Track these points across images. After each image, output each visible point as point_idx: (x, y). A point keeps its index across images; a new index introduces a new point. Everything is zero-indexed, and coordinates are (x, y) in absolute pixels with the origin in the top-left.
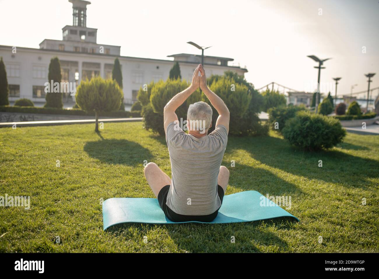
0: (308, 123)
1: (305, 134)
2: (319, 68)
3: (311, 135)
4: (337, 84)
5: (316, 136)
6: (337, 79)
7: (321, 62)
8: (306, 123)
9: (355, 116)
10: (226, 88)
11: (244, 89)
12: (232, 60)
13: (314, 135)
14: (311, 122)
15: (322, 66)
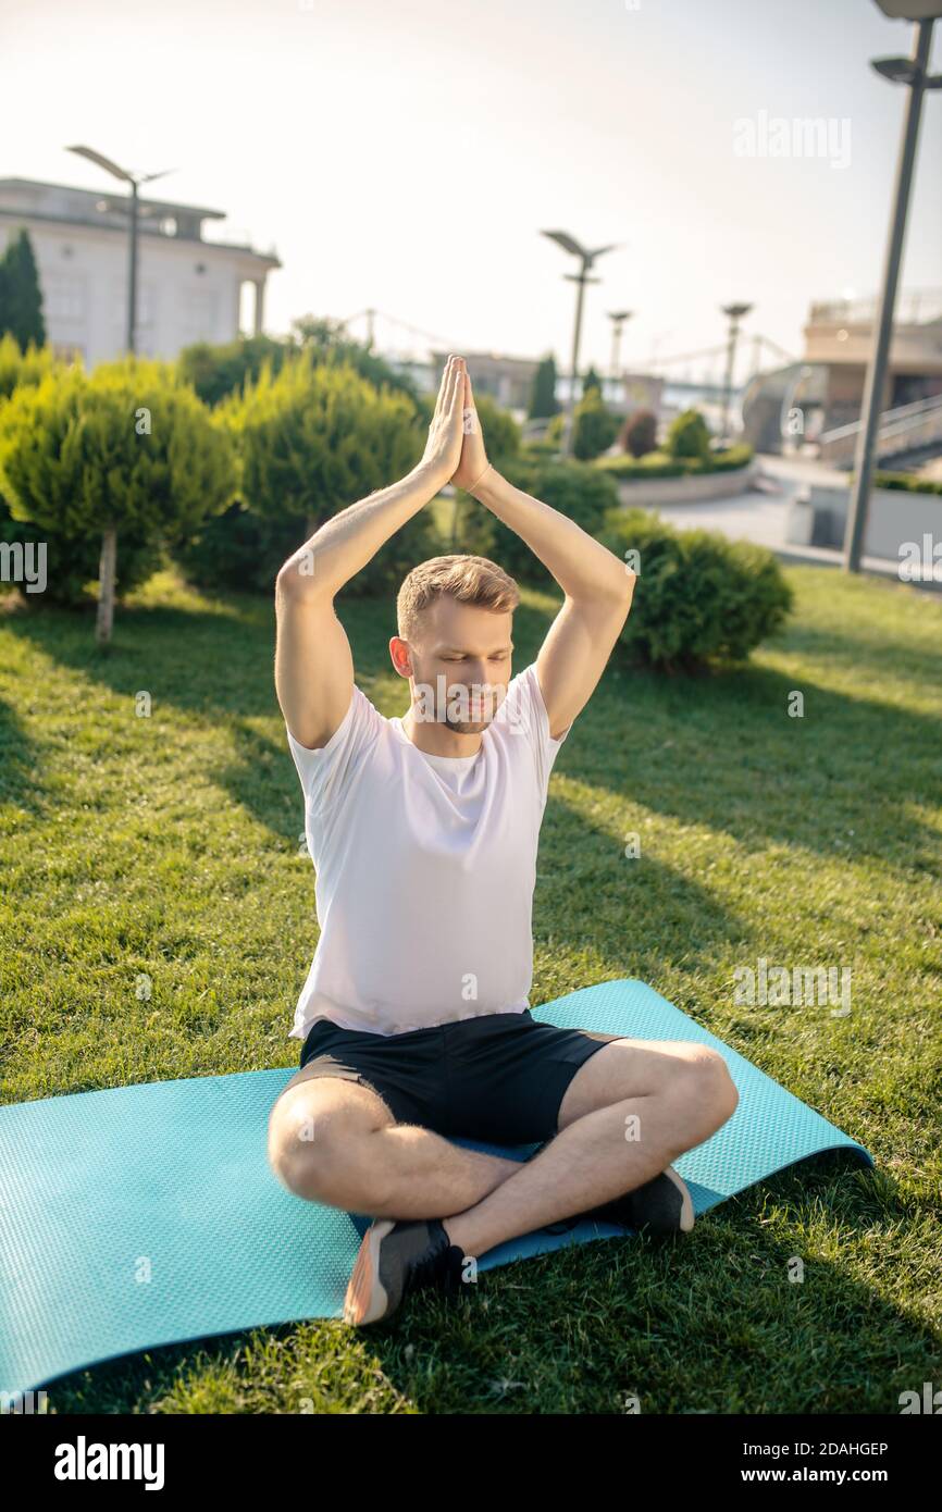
0: (671, 569)
1: (655, 611)
2: (582, 280)
3: (682, 614)
4: (618, 333)
5: (699, 620)
6: (620, 317)
7: (588, 259)
8: (662, 564)
9: (694, 463)
10: (324, 404)
11: (400, 412)
12: (219, 216)
13: (690, 617)
14: (680, 561)
15: (591, 274)
